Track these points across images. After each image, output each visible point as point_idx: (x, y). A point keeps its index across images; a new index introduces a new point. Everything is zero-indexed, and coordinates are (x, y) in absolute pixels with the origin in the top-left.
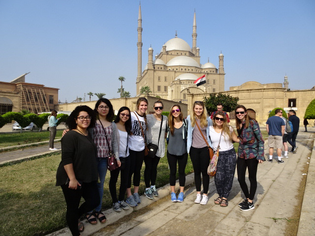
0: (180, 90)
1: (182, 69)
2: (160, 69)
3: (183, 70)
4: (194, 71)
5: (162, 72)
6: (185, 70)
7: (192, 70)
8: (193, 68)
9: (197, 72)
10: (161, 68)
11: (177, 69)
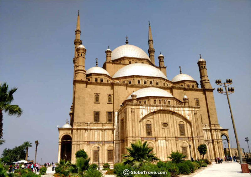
0: (138, 117)
1: (139, 82)
2: (99, 81)
3: (142, 83)
4: (159, 85)
5: (102, 87)
6: (145, 82)
7: (157, 83)
8: (158, 80)
9: (166, 86)
10: (102, 80)
11: (130, 82)
